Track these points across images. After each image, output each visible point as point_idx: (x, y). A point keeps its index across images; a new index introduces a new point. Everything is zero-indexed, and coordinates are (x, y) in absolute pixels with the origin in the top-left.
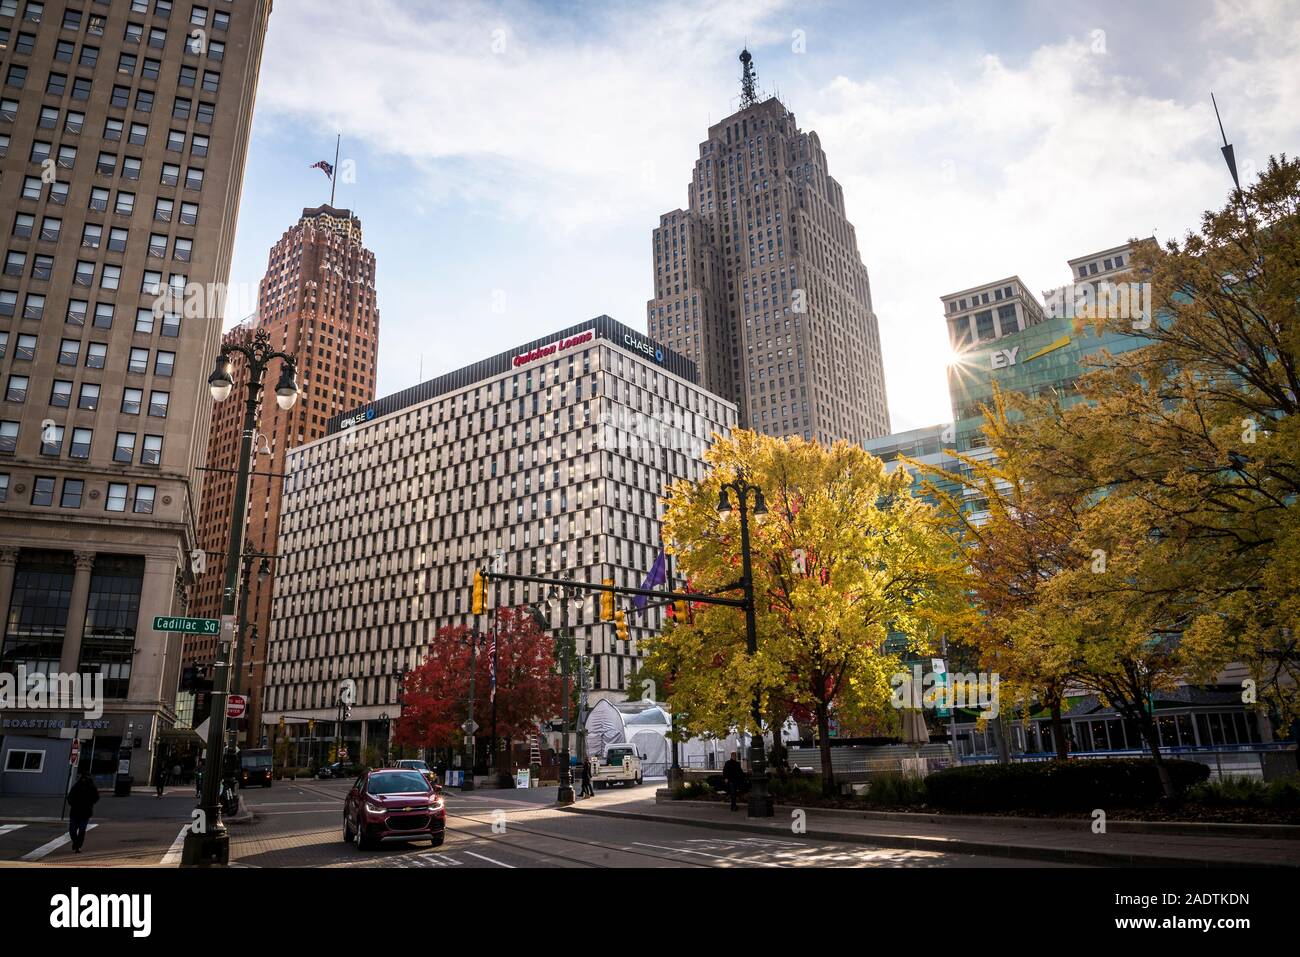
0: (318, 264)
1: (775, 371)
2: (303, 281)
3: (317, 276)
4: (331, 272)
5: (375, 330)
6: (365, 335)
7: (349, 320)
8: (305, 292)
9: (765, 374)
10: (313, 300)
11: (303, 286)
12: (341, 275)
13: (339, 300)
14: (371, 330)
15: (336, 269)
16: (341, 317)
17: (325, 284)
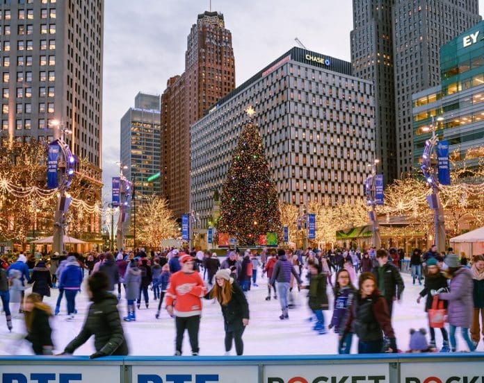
0: (204, 40)
1: (409, 59)
2: (199, 49)
3: (204, 46)
4: (210, 43)
5: (233, 67)
6: (229, 69)
7: (221, 64)
8: (200, 54)
9: (404, 61)
10: (204, 57)
11: (199, 51)
12: (215, 44)
13: (215, 55)
14: (231, 67)
15: (212, 41)
16: (217, 63)
17: (208, 49)
